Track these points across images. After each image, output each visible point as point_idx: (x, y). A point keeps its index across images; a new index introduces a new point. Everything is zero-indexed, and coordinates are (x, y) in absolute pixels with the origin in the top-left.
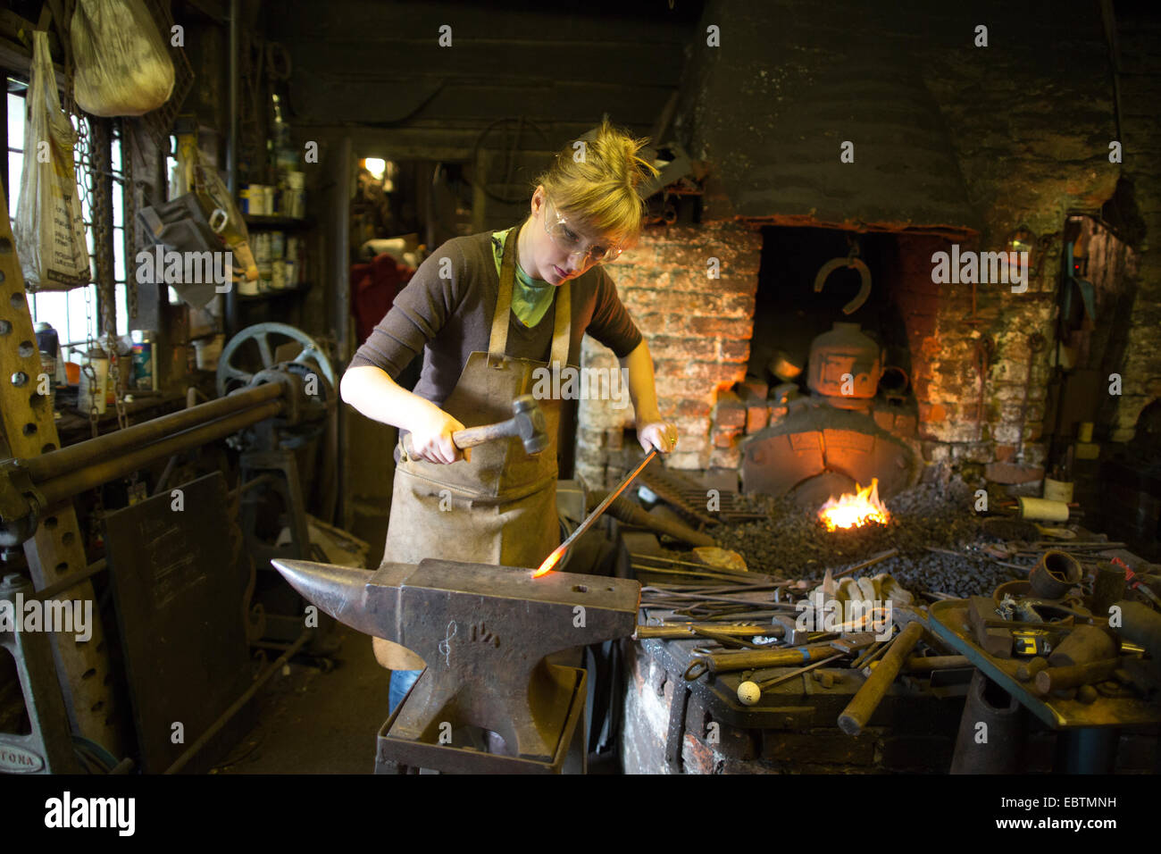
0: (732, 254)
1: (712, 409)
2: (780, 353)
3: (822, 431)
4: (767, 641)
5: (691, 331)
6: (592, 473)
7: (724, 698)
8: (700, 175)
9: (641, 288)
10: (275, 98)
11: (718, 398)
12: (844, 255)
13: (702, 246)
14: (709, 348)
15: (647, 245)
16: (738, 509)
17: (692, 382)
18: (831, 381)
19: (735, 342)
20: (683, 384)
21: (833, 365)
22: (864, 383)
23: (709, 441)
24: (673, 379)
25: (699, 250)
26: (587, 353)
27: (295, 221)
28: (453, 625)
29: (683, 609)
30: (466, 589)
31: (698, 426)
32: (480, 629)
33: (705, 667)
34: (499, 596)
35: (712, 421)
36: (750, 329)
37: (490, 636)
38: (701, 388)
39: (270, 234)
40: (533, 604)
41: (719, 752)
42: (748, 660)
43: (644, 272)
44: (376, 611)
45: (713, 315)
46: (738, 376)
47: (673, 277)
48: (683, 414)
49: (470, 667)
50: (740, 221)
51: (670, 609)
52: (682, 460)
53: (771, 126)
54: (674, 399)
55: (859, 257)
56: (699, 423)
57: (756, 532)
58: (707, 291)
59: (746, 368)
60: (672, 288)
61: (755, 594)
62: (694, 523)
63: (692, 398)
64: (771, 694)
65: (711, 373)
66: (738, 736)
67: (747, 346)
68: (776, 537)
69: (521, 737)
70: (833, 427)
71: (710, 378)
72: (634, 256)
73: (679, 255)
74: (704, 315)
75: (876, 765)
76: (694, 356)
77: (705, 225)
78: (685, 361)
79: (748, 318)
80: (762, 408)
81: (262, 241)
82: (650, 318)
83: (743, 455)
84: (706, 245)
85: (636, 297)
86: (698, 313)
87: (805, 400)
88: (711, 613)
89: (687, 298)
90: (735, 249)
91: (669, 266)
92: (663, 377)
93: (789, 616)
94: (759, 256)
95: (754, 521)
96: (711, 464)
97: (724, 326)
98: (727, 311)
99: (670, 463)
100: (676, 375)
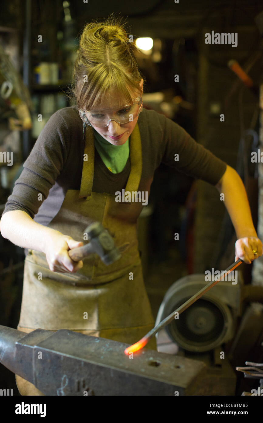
10: (66, 4)
28: (65, 379)
30: (74, 354)
32: (82, 384)
37: (88, 390)
39: (55, 95)
40: (115, 372)
44: (21, 362)
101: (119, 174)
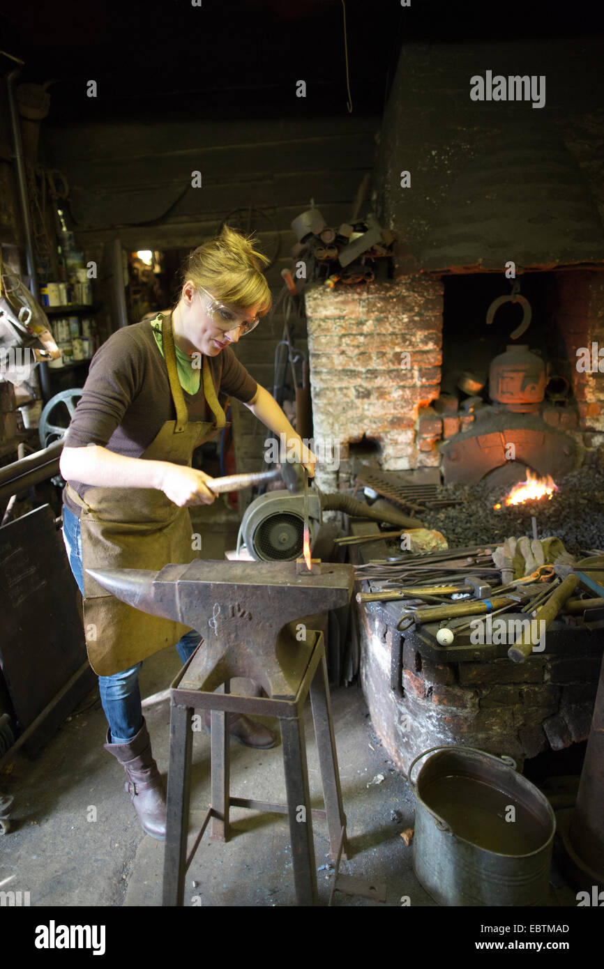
0: (421, 300)
1: (415, 422)
2: (467, 374)
3: (503, 432)
4: (462, 596)
5: (394, 364)
6: (328, 479)
7: (428, 642)
8: (389, 241)
9: (352, 334)
10: (60, 213)
11: (420, 413)
12: (509, 293)
13: (397, 296)
14: (409, 375)
16: (440, 497)
17: (398, 403)
18: (508, 392)
19: (429, 369)
20: (391, 405)
21: (508, 380)
22: (533, 391)
23: (415, 447)
24: (383, 403)
25: (395, 300)
26: (315, 388)
27: (87, 306)
28: (217, 606)
29: (395, 578)
30: (224, 580)
31: (406, 436)
32: (237, 608)
33: (412, 620)
34: (248, 584)
35: (416, 431)
36: (440, 357)
37: (244, 613)
38: (405, 407)
39: (67, 320)
40: (273, 588)
41: (428, 681)
42: (444, 612)
43: (353, 322)
44: (161, 600)
45: (409, 349)
46: (433, 396)
47: (376, 323)
48: (393, 428)
49: (233, 636)
50: (425, 274)
51: (386, 579)
52: (396, 463)
53: (443, 195)
54: (385, 418)
55: (520, 293)
56: (406, 433)
57: (454, 514)
58: (403, 332)
59: (439, 388)
60: (376, 332)
61: (452, 562)
62: (406, 511)
63: (399, 415)
64: (462, 637)
65: (412, 395)
66: (441, 668)
67: (439, 371)
68: (471, 516)
69: (273, 683)
70: (511, 428)
71: (411, 399)
72: (344, 310)
73: (379, 305)
74: (403, 350)
75: (546, 682)
76: (398, 383)
77: (398, 280)
78: (393, 386)
79: (438, 349)
80: (454, 418)
81: (62, 326)
82: (361, 357)
83: (442, 456)
84: (399, 295)
85: (349, 342)
86: (398, 349)
87: (488, 408)
88: (417, 579)
89: (389, 338)
90: (423, 296)
91: (372, 314)
92: (376, 401)
93: (477, 577)
94: (442, 299)
95: (453, 505)
96: (418, 465)
97: (420, 358)
98: (421, 345)
99: (386, 467)
100: (385, 399)
101: (196, 395)
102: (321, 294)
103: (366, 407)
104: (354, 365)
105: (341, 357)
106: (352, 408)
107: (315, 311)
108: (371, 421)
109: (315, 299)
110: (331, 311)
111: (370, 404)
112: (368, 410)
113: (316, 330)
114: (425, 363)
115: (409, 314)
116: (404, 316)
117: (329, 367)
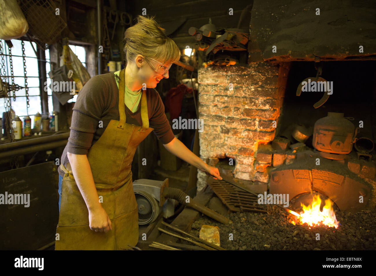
0: (263, 78)
1: (255, 153)
2: (297, 128)
3: (311, 170)
5: (244, 115)
9: (221, 95)
11: (259, 148)
13: (248, 75)
14: (253, 124)
15: (223, 75)
17: (245, 139)
18: (321, 144)
19: (265, 121)
20: (240, 140)
21: (321, 135)
22: (338, 146)
23: (254, 168)
24: (236, 138)
25: (247, 77)
31: (248, 161)
35: (255, 158)
36: (273, 115)
38: (249, 143)
43: (222, 88)
45: (254, 107)
47: (235, 90)
48: (241, 154)
50: (267, 62)
52: (242, 175)
54: (237, 147)
58: (251, 96)
59: (275, 133)
60: (235, 95)
63: (245, 147)
65: (254, 136)
67: (271, 124)
70: (318, 169)
71: (253, 138)
72: (217, 81)
74: (250, 108)
76: (245, 127)
77: (250, 65)
80: (282, 155)
82: (225, 109)
83: (270, 177)
84: (250, 74)
85: (219, 100)
86: (247, 107)
89: (242, 100)
90: (264, 75)
91: (233, 84)
92: (232, 136)
96: (255, 179)
97: (260, 114)
98: (261, 106)
99: (236, 176)
100: (238, 136)
102: (205, 71)
103: (226, 139)
104: (222, 113)
105: (214, 108)
106: (218, 138)
107: (202, 80)
108: (228, 148)
109: (202, 74)
110: (210, 81)
111: (229, 137)
112: (227, 141)
113: (202, 91)
114: (263, 117)
115: (255, 86)
116: (252, 87)
117: (208, 113)
